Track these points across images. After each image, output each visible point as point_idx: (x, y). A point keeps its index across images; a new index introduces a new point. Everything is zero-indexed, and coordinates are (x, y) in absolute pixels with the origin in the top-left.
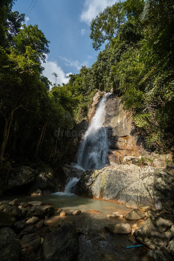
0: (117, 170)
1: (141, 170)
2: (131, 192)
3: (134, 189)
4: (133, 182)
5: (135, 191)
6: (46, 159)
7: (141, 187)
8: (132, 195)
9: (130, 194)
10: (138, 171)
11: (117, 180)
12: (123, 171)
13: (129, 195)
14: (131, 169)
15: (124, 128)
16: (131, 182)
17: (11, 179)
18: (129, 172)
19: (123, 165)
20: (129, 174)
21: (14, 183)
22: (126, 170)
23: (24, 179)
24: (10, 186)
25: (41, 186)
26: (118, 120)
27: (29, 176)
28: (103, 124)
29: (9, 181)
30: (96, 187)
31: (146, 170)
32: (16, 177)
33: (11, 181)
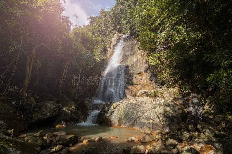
0: (133, 102)
1: (153, 102)
2: (144, 120)
3: (147, 117)
4: (146, 111)
5: (148, 119)
6: (69, 94)
7: (153, 115)
9: (144, 122)
10: (151, 103)
11: (133, 110)
14: (145, 101)
15: (139, 66)
16: (144, 112)
17: (36, 113)
18: (143, 104)
19: (138, 98)
20: (143, 105)
21: (38, 116)
22: (140, 102)
23: (48, 112)
24: (34, 119)
25: (65, 119)
26: (134, 59)
27: (53, 110)
28: (121, 63)
29: (34, 115)
30: (115, 117)
31: (157, 101)
32: (40, 111)
33: (36, 115)
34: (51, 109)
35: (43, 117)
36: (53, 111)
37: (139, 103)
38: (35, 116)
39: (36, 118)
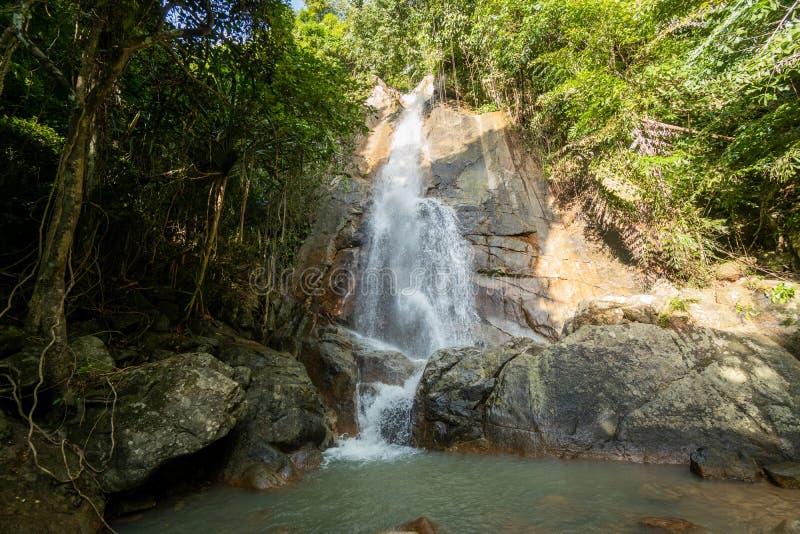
0: (586, 344)
1: (680, 342)
2: (673, 418)
3: (683, 406)
4: (669, 381)
5: (690, 413)
6: (235, 316)
7: (705, 396)
8: (682, 427)
9: (672, 426)
10: (673, 345)
11: (599, 379)
12: (610, 349)
13: (671, 430)
14: (640, 339)
15: (515, 206)
16: (658, 383)
17: (140, 428)
18: (637, 351)
19: (602, 330)
20: (639, 356)
21: (159, 445)
22: (621, 345)
23: (208, 417)
24: (140, 466)
25: (280, 438)
26: (486, 179)
27: (228, 401)
28: (428, 193)
29: (131, 438)
30: (511, 412)
31: (701, 339)
32: (161, 413)
33: (141, 436)
34: (218, 395)
35: (184, 445)
36: (229, 406)
37: (617, 349)
38: (142, 445)
39: (151, 458)
